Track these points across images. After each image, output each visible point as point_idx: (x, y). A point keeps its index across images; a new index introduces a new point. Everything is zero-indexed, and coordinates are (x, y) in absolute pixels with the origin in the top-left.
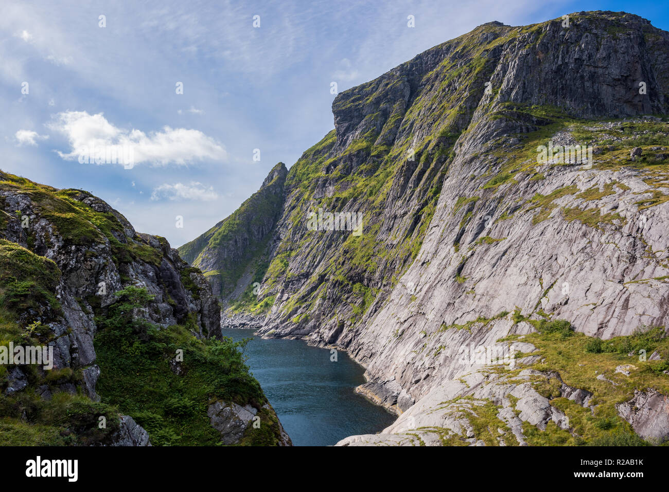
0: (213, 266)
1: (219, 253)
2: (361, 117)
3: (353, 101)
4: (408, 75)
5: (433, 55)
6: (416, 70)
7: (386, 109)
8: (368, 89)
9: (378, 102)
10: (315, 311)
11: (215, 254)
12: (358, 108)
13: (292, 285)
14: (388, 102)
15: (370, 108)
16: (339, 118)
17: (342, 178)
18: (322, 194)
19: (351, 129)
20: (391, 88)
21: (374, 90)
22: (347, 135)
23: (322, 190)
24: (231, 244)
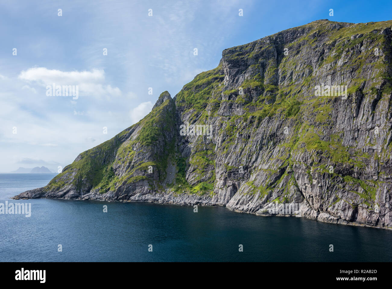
0: (148, 158)
1: (152, 150)
2: (247, 66)
3: (238, 55)
4: (274, 43)
6: (280, 41)
8: (248, 49)
9: (257, 58)
10: (293, 195)
11: (149, 150)
12: (244, 60)
13: (234, 174)
14: (264, 58)
15: (253, 60)
16: (230, 65)
17: (247, 103)
18: (229, 113)
19: (240, 72)
20: (266, 50)
21: (252, 50)
22: (238, 76)
23: (229, 111)
24: (157, 143)
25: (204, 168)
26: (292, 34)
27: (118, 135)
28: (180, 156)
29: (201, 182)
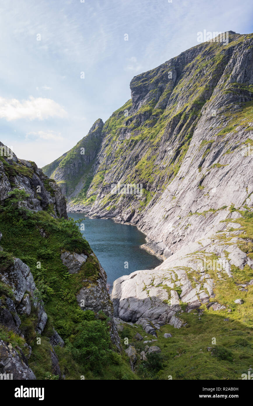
0: (62, 178)
1: (65, 171)
2: (147, 91)
3: (143, 82)
4: (176, 65)
5: (191, 53)
6: (181, 62)
7: (162, 87)
8: (152, 74)
9: (157, 82)
10: (119, 204)
11: (63, 171)
12: (145, 86)
13: (106, 189)
14: (164, 82)
15: (152, 86)
16: (134, 92)
17: (135, 128)
18: (123, 138)
19: (141, 98)
20: (165, 73)
21: (155, 75)
22: (139, 102)
23: (124, 135)
24: (71, 166)
25: (98, 185)
26: (192, 53)
27: (57, 160)
28: (91, 175)
29: (92, 195)
